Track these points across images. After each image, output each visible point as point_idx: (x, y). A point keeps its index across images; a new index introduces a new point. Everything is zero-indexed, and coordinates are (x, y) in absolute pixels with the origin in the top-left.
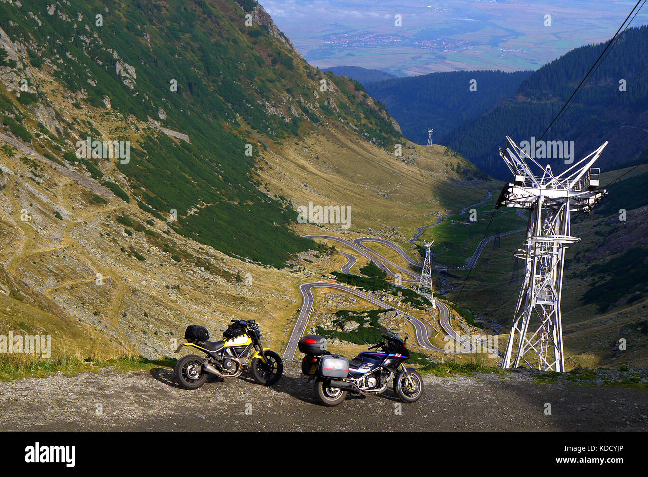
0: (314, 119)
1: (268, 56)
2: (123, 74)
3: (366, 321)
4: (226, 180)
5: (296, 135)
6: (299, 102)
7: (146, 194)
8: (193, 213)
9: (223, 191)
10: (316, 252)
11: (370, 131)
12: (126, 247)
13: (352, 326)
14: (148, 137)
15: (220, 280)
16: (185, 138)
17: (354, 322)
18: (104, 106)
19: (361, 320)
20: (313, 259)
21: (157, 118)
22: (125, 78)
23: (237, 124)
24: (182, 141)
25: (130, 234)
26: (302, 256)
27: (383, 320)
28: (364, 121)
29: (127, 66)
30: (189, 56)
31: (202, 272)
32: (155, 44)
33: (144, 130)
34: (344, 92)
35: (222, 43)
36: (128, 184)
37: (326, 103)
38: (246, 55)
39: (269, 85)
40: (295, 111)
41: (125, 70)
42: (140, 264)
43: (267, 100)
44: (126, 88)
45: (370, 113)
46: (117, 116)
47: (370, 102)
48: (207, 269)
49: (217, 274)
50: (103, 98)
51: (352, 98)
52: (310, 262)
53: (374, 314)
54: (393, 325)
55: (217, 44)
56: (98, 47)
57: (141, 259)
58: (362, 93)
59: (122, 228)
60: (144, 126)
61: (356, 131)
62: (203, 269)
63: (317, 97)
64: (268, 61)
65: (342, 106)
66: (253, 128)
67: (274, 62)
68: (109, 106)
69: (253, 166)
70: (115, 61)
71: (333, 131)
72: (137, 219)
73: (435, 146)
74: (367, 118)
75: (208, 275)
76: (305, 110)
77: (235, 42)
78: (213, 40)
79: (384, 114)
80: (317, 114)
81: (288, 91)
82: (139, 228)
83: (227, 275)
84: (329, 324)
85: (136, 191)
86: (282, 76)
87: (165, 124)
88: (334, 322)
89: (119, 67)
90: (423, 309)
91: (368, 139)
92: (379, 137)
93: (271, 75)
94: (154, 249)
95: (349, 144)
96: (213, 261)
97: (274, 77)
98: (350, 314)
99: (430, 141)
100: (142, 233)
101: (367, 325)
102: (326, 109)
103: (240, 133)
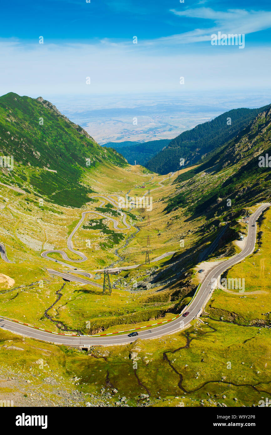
0: (100, 161)
1: (86, 144)
2: (36, 155)
3: (99, 222)
4: (68, 183)
5: (95, 166)
6: (95, 157)
7: (38, 190)
8: (54, 194)
9: (66, 186)
10: (92, 202)
11: (117, 163)
12: (26, 208)
13: (94, 224)
14: (42, 173)
15: (56, 214)
16: (56, 172)
17: (95, 223)
18: (28, 165)
19: (97, 222)
20: (91, 204)
21: (47, 167)
22: (36, 156)
23: (76, 165)
24: (55, 173)
25: (28, 203)
26: (87, 204)
27: (104, 222)
28: (116, 160)
29: (37, 152)
30: (61, 146)
31: (51, 213)
32: (50, 144)
33: (41, 171)
34: (109, 152)
35: (71, 141)
36: (33, 188)
37: (104, 156)
38: (79, 144)
39: (86, 152)
40: (94, 159)
41: (36, 153)
42: (30, 212)
43: (86, 157)
44: (36, 159)
45: (117, 157)
46: (32, 168)
47: (118, 154)
48: (53, 211)
49: (55, 213)
50: (28, 163)
51: (112, 153)
52: (90, 205)
53: (101, 220)
54: (106, 223)
55: (70, 142)
56: (27, 148)
57: (31, 211)
58: (115, 152)
59: (26, 202)
60: (42, 169)
61: (113, 163)
62: (51, 212)
63: (101, 154)
64: (86, 146)
65: (109, 156)
66: (81, 166)
67: (88, 146)
68: (30, 165)
69: (80, 177)
70: (33, 151)
71: (106, 164)
72: (32, 199)
73: (137, 165)
74: (117, 159)
75: (53, 213)
76: (98, 159)
77: (75, 141)
78: (68, 141)
79: (122, 158)
80: (101, 160)
81: (92, 154)
82: (32, 201)
83: (59, 213)
84: (87, 224)
85: (35, 190)
86: (90, 149)
87: (49, 168)
88: (89, 223)
89: (34, 153)
90: (117, 217)
91: (117, 165)
92: (120, 164)
93: (87, 149)
94: (36, 207)
95: (111, 167)
96: (55, 209)
97: (88, 150)
98: (94, 221)
99: (136, 164)
100: (33, 203)
101: (98, 224)
102: (104, 158)
103: (77, 168)
